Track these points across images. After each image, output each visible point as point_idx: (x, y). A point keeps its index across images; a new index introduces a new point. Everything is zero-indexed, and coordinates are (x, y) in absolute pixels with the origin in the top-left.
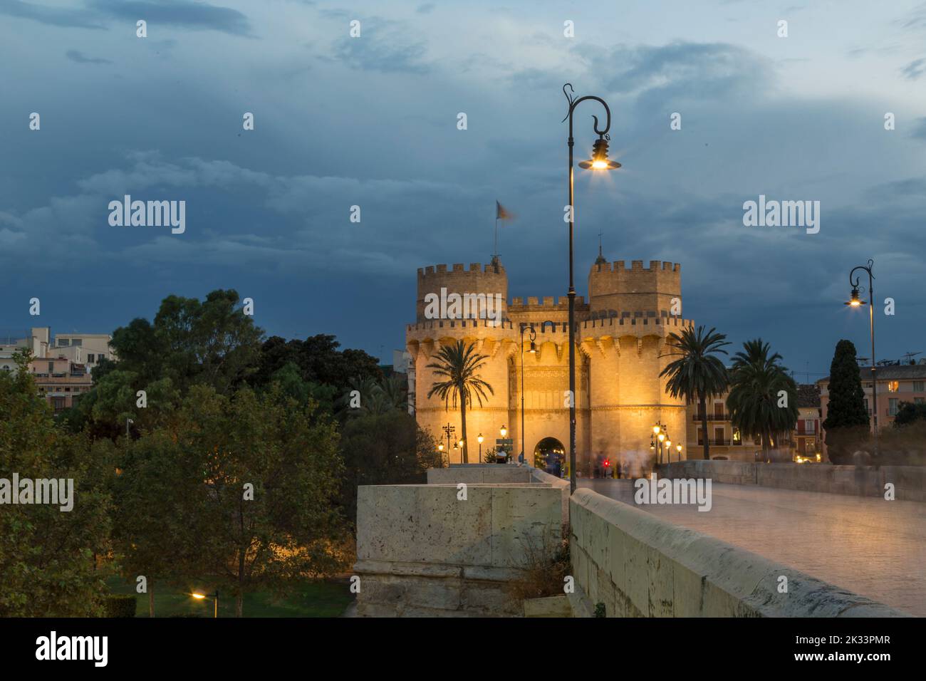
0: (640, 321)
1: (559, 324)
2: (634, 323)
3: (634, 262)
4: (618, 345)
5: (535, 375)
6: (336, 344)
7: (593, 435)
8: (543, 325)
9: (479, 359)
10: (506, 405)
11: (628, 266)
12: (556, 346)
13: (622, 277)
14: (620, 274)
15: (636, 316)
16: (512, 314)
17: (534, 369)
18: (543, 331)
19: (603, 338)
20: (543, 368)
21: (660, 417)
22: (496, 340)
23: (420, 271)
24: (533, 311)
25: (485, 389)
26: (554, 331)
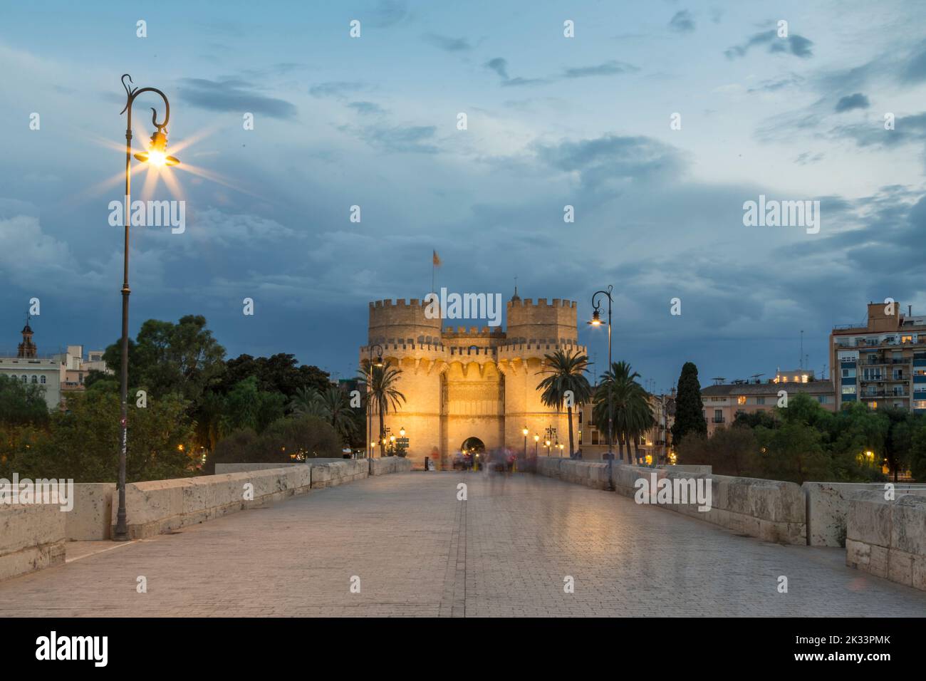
0: (543, 347)
1: (482, 348)
2: (538, 348)
3: (540, 300)
4: (525, 365)
5: (462, 388)
6: (295, 361)
7: (506, 436)
8: (470, 348)
9: (395, 374)
10: (438, 411)
11: (535, 302)
12: (480, 365)
13: (530, 311)
14: (529, 309)
15: (540, 343)
16: (445, 339)
17: (463, 383)
18: (469, 354)
19: (514, 359)
20: (469, 383)
21: (558, 422)
22: (431, 359)
23: (371, 304)
24: (462, 337)
25: (399, 398)
26: (477, 354)
